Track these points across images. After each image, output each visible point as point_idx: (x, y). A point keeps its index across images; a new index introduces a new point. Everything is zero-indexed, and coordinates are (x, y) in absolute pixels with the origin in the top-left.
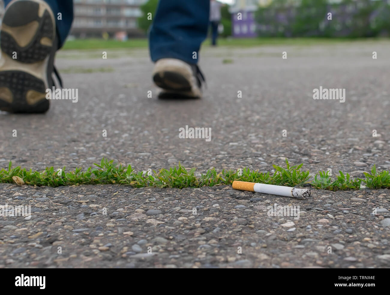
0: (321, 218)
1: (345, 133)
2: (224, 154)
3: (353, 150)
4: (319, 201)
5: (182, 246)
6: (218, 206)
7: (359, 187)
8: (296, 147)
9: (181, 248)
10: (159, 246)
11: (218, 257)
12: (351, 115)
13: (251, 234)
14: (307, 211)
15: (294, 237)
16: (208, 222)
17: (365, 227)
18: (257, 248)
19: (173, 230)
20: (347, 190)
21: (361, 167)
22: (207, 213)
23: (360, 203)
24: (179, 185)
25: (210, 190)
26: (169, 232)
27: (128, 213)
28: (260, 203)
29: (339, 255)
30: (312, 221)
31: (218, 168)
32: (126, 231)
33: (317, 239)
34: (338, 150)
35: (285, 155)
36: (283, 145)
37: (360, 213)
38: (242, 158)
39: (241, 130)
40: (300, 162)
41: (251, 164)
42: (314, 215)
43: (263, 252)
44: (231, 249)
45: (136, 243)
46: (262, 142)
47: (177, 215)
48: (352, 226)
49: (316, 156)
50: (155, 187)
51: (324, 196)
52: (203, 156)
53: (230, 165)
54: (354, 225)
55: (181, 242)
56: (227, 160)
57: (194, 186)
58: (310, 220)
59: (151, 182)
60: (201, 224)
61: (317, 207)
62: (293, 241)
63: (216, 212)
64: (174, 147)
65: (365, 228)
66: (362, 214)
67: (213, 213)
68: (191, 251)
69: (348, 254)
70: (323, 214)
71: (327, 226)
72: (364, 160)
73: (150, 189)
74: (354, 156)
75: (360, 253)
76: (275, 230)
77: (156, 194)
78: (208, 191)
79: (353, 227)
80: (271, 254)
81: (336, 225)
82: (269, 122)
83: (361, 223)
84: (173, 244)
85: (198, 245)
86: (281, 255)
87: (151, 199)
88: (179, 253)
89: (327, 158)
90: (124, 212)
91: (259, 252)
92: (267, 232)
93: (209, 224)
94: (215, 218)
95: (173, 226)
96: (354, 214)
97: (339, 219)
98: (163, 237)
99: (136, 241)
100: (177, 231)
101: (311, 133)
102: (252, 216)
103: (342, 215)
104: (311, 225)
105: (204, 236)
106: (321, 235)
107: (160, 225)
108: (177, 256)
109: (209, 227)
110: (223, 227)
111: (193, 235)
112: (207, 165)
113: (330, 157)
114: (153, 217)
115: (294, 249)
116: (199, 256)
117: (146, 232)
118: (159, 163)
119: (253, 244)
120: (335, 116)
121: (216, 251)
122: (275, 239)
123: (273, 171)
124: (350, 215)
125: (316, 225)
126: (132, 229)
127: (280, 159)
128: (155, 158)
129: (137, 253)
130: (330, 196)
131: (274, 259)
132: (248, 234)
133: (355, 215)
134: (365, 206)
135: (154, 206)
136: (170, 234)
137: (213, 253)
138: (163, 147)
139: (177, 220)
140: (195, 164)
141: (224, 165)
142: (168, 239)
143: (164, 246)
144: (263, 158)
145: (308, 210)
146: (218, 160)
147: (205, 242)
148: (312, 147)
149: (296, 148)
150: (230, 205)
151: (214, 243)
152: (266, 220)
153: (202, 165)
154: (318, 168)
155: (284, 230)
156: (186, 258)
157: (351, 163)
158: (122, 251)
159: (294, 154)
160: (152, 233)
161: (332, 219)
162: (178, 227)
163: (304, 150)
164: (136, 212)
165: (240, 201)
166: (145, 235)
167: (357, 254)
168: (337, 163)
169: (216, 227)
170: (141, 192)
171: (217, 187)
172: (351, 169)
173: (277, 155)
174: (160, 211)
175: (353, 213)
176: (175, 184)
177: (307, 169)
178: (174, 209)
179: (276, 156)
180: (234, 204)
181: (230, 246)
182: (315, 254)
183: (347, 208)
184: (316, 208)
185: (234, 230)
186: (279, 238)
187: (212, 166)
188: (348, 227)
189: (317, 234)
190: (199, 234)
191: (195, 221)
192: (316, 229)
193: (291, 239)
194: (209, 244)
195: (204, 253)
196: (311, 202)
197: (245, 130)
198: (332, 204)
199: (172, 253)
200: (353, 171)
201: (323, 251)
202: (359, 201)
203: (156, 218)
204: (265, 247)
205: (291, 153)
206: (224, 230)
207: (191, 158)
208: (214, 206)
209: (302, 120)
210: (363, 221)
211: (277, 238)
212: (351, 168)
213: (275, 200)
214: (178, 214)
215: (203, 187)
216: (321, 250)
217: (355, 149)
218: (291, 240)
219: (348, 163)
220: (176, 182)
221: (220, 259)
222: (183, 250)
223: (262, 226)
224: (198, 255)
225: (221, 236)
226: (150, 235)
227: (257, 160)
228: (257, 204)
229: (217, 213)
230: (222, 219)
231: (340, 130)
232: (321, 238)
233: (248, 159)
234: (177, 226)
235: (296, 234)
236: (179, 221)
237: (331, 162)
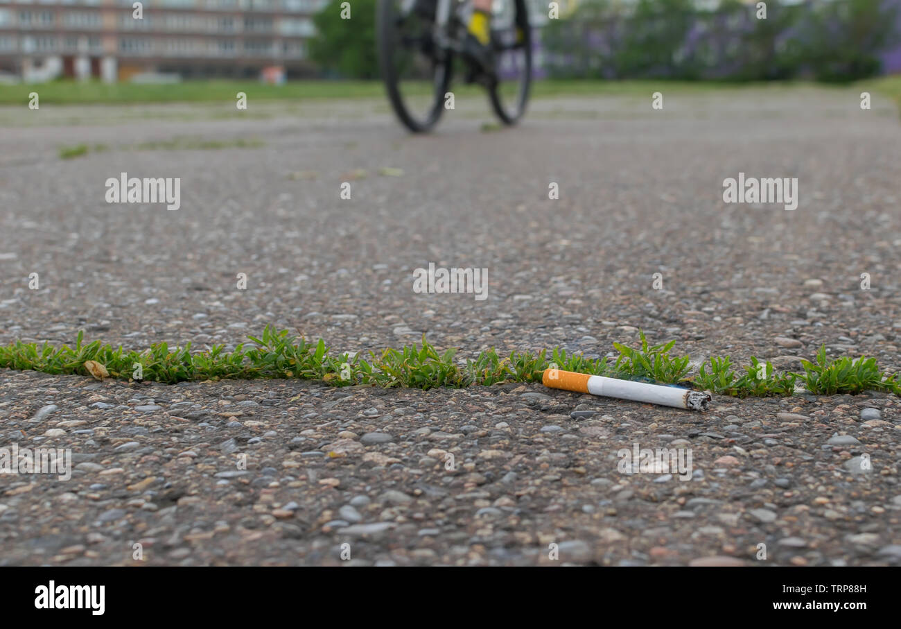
0: (722, 455)
1: (749, 277)
2: (506, 319)
3: (769, 313)
4: (713, 418)
5: (442, 510)
6: (507, 427)
7: (792, 391)
8: (651, 304)
9: (440, 515)
10: (395, 509)
11: (519, 535)
12: (752, 239)
13: (582, 485)
14: (690, 439)
15: (671, 495)
16: (489, 460)
17: (815, 475)
18: (596, 516)
19: (420, 475)
20: (767, 396)
21: (790, 348)
22: (485, 440)
23: (797, 424)
24: (420, 382)
25: (487, 394)
26: (412, 480)
27: (324, 440)
28: (591, 420)
29: (768, 533)
30: (704, 461)
31: (498, 348)
32: (323, 477)
33: (717, 498)
34: (738, 312)
35: (631, 321)
36: (624, 300)
37: (800, 446)
38: (544, 327)
39: (535, 270)
40: (663, 336)
41: (564, 340)
42: (706, 449)
43: (609, 525)
44: (544, 518)
45: (347, 503)
46: (581, 295)
47: (424, 445)
48: (787, 473)
49: (694, 324)
50: (373, 385)
51: (721, 409)
52: (464, 322)
53: (521, 342)
54: (792, 469)
55: (439, 501)
56: (514, 331)
57: (452, 384)
58: (700, 459)
59: (364, 375)
60: (477, 464)
61: (710, 431)
62: (668, 501)
63: (505, 439)
64: (402, 302)
65: (815, 477)
66: (804, 446)
67: (497, 442)
68: (461, 521)
69: (786, 532)
70: (724, 446)
71: (735, 472)
72: (795, 333)
73: (363, 391)
74: (772, 324)
75: (810, 531)
76: (629, 478)
77: (376, 401)
78: (483, 396)
79: (789, 475)
80: (628, 530)
81: (755, 471)
82: (590, 253)
83: (806, 466)
84: (423, 505)
85: (477, 509)
86: (648, 532)
87: (368, 411)
88: (438, 526)
89: (718, 329)
90: (316, 436)
91: (600, 524)
92: (612, 483)
93: (492, 464)
94: (503, 452)
95: (419, 468)
96: (789, 446)
97: (759, 456)
98: (400, 490)
99: (347, 499)
100: (428, 479)
101: (678, 276)
102: (579, 449)
103: (762, 447)
104: (703, 469)
105: (485, 490)
106: (724, 491)
107: (392, 466)
108: (435, 531)
109: (493, 470)
110: (522, 471)
111: (460, 487)
112: (475, 340)
113: (723, 326)
114: (377, 448)
115: (673, 520)
116: (479, 532)
117: (366, 479)
118: (375, 336)
119: (587, 508)
120: (723, 243)
121: (514, 522)
122: (631, 498)
123: (610, 354)
124: (780, 450)
125: (712, 469)
126: (337, 473)
127: (622, 330)
128: (366, 325)
129: (352, 523)
130: (734, 408)
131: (634, 540)
132: (576, 486)
133: (792, 450)
134: (809, 429)
135: (375, 424)
136: (415, 485)
137: (507, 525)
138: (381, 303)
139: (427, 455)
140: (449, 338)
141: (509, 341)
142: (412, 494)
143: (404, 508)
144: (588, 328)
145: (692, 436)
146: (495, 331)
147: (487, 503)
148: (685, 305)
149: (652, 307)
150: (531, 424)
151: (508, 505)
152: (607, 458)
153: (463, 341)
154: (703, 349)
155: (648, 479)
156: (453, 536)
157: (768, 339)
158: (320, 520)
159: (650, 319)
160: (378, 482)
161: (743, 456)
162: (428, 470)
163: (668, 311)
164: (341, 438)
165: (551, 416)
166: (364, 487)
167: (804, 532)
168: (740, 339)
169: (508, 471)
170: (346, 396)
171: (499, 388)
172: (770, 352)
173: (614, 321)
174: (389, 437)
175: (785, 445)
176: (413, 379)
177: (679, 351)
178: (418, 431)
179: (613, 323)
180: (538, 422)
181: (541, 512)
182: (718, 531)
183: (772, 435)
184: (708, 434)
185: (546, 477)
186: (639, 495)
187: (484, 342)
188: (779, 474)
189: (718, 488)
190: (473, 486)
191: (463, 458)
192: (713, 478)
193: (664, 498)
194: (498, 507)
195: (490, 526)
196: (696, 421)
197: (542, 269)
198: (739, 424)
199: (423, 524)
200: (775, 357)
201: (734, 524)
202: (794, 420)
203: (382, 451)
204: (613, 515)
205: (643, 317)
206: (524, 478)
207: (439, 326)
208: (498, 426)
209: (656, 250)
210: (808, 461)
211: (636, 495)
212: (771, 349)
213: (621, 415)
214: (426, 443)
215: (470, 386)
216: (729, 523)
217: (773, 311)
218: (664, 500)
219: (762, 339)
220: (415, 376)
221: (523, 539)
222: (446, 519)
223: (601, 471)
224: (477, 528)
225: (520, 490)
226: (374, 486)
227: (574, 332)
228: (585, 422)
229: (507, 442)
230: (517, 454)
231: (737, 270)
232: (726, 497)
233: (555, 329)
234: (427, 467)
235: (673, 488)
236: (431, 457)
237: (728, 336)
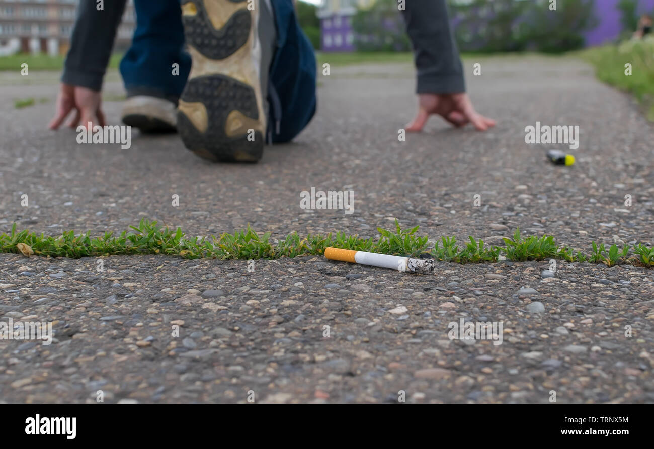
0: (445, 301)
1: (478, 184)
2: (310, 213)
3: (488, 208)
4: (442, 277)
5: (252, 340)
6: (302, 285)
7: (497, 259)
8: (409, 202)
9: (250, 343)
10: (220, 340)
11: (301, 356)
12: (485, 159)
13: (348, 323)
14: (425, 292)
15: (407, 328)
16: (287, 307)
17: (505, 314)
18: (355, 343)
19: (239, 317)
20: (480, 263)
21: (499, 231)
22: (286, 294)
23: (498, 281)
24: (247, 255)
25: (291, 263)
26: (234, 321)
27: (176, 294)
28: (359, 280)
29: (469, 352)
30: (432, 306)
31: (302, 232)
32: (173, 320)
33: (438, 330)
34: (467, 207)
35: (394, 214)
36: (392, 200)
37: (498, 295)
38: (335, 218)
39: (333, 180)
40: (415, 224)
41: (348, 227)
42: (434, 298)
43: (363, 349)
44: (320, 345)
45: (188, 336)
46: (363, 197)
47: (244, 298)
48: (487, 313)
49: (437, 216)
50: (215, 258)
51: (448, 271)
52: (281, 216)
53: (318, 228)
54: (490, 310)
55: (250, 334)
56: (314, 222)
57: (269, 256)
58: (429, 304)
59: (208, 251)
60: (279, 310)
61: (439, 286)
62: (405, 333)
63: (299, 293)
64: (240, 203)
65: (505, 315)
66: (500, 295)
67: (294, 295)
68: (264, 347)
69: (481, 351)
70: (446, 296)
71: (452, 313)
72: (504, 221)
73: (207, 262)
74: (489, 215)
75: (497, 350)
76: (380, 318)
77: (216, 268)
78: (288, 264)
79: (488, 314)
80: (375, 352)
81: (465, 312)
82: (372, 169)
83: (499, 309)
84: (239, 337)
85: (275, 339)
86: (389, 353)
87: (209, 275)
88: (248, 350)
89: (452, 219)
90: (171, 292)
91: (358, 348)
92: (369, 321)
93: (288, 310)
94: (297, 301)
95: (239, 313)
96: (490, 295)
97: (470, 302)
98: (225, 327)
99: (188, 334)
100: (245, 320)
101: (430, 184)
102: (349, 299)
103: (473, 297)
104: (431, 311)
105: (282, 326)
106: (443, 325)
107: (221, 311)
108: (245, 354)
109: (289, 313)
110: (309, 313)
111: (267, 325)
112: (287, 227)
113: (456, 217)
114: (212, 300)
115: (406, 344)
116: (275, 354)
117: (202, 320)
118: (219, 226)
119: (350, 337)
120: (463, 161)
121: (299, 347)
122: (380, 331)
123: (378, 236)
124: (484, 298)
125: (437, 311)
126: (183, 317)
127: (387, 220)
128: (214, 218)
129: (189, 349)
130: (457, 271)
131: (379, 358)
132: (344, 323)
133: (492, 297)
134: (506, 284)
135: (212, 284)
136: (235, 324)
137: (295, 349)
138: (226, 203)
139: (246, 304)
140: (269, 226)
141: (310, 228)
142: (233, 330)
143: (226, 339)
144: (364, 219)
145: (426, 290)
146: (302, 222)
147: (283, 335)
148: (432, 203)
149: (410, 205)
150: (318, 283)
151: (296, 336)
152: (367, 304)
153: (279, 228)
154: (441, 232)
155: (393, 318)
156: (257, 357)
157: (485, 225)
158: (168, 347)
159: (407, 213)
160: (210, 322)
161: (459, 302)
162: (246, 314)
163: (420, 207)
164: (188, 293)
165: (333, 277)
166: (201, 325)
167: (493, 351)
168: (466, 225)
169: (299, 314)
170: (195, 266)
171: (300, 259)
172: (485, 233)
173: (383, 214)
174: (221, 292)
175: (488, 295)
176: (242, 254)
177: (424, 233)
178: (242, 288)
179: (382, 216)
180: (324, 282)
181: (318, 341)
182: (436, 352)
183: (480, 288)
184: (437, 288)
185: (324, 318)
186: (387, 329)
187: (293, 229)
188: (482, 314)
189: (439, 324)
190: (275, 324)
191: (269, 306)
192: (437, 317)
193: (403, 330)
194: (290, 338)
195: (283, 350)
196: (430, 279)
197: (338, 180)
198: (459, 281)
199: (238, 350)
200: (488, 237)
201: (447, 347)
202: (496, 278)
203: (215, 302)
204: (367, 342)
205: (402, 211)
206: (310, 319)
207: (264, 219)
208: (296, 284)
209: (418, 166)
210: (502, 305)
211: (384, 329)
212: (486, 232)
213: (380, 276)
214: (246, 296)
215: (280, 258)
216: (443, 346)
217: (492, 207)
218: (402, 332)
219: (482, 225)
220: (243, 252)
221: (304, 358)
222: (253, 346)
223: (362, 313)
224: (274, 352)
225: (306, 327)
226: (208, 325)
227: (355, 222)
228: (355, 281)
229: (301, 295)
230: (307, 303)
231: (471, 179)
232: (444, 329)
233: (342, 219)
234: (245, 312)
235: (409, 323)
236: (248, 305)
237: (458, 223)
